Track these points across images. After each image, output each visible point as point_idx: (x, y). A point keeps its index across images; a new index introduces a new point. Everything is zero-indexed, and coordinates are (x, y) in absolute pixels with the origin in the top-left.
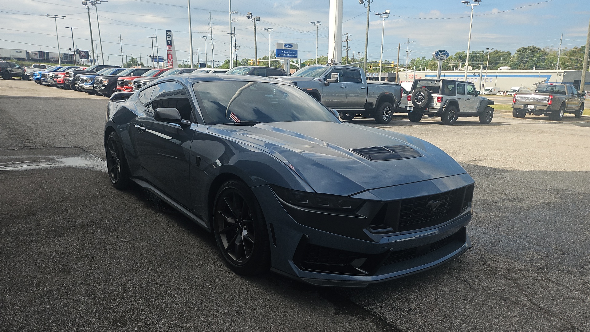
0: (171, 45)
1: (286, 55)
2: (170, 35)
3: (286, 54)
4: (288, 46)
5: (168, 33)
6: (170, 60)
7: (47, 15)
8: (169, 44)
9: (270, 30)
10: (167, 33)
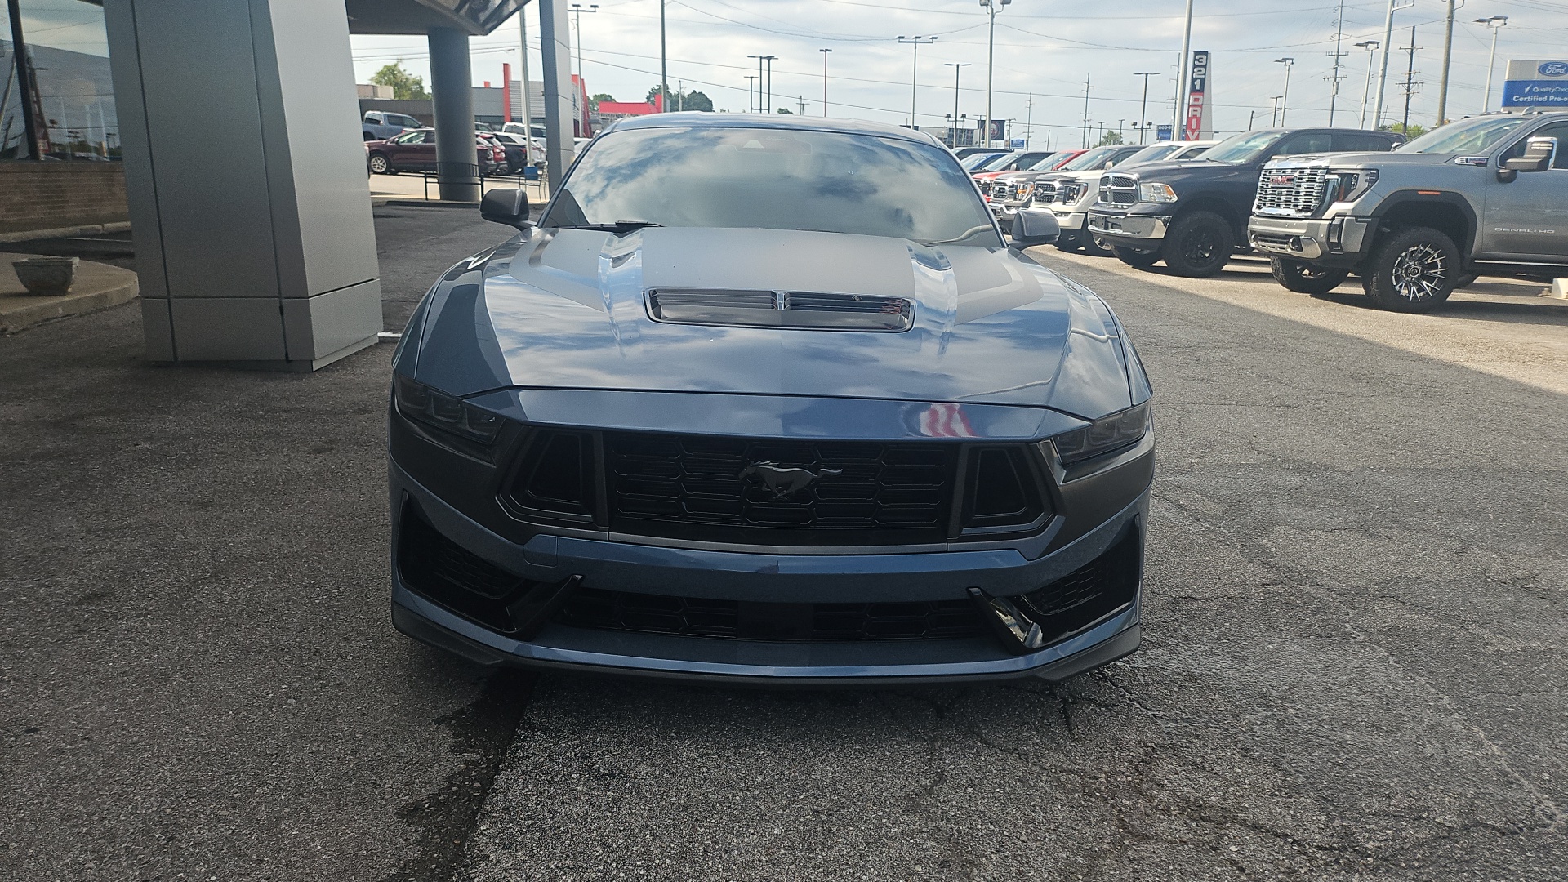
0: (1203, 91)
1: (1540, 99)
2: (1204, 64)
3: (1541, 94)
4: (1552, 69)
5: (1198, 60)
6: (1193, 131)
7: (900, 38)
8: (1198, 88)
9: (1495, 23)
10: (1195, 60)
